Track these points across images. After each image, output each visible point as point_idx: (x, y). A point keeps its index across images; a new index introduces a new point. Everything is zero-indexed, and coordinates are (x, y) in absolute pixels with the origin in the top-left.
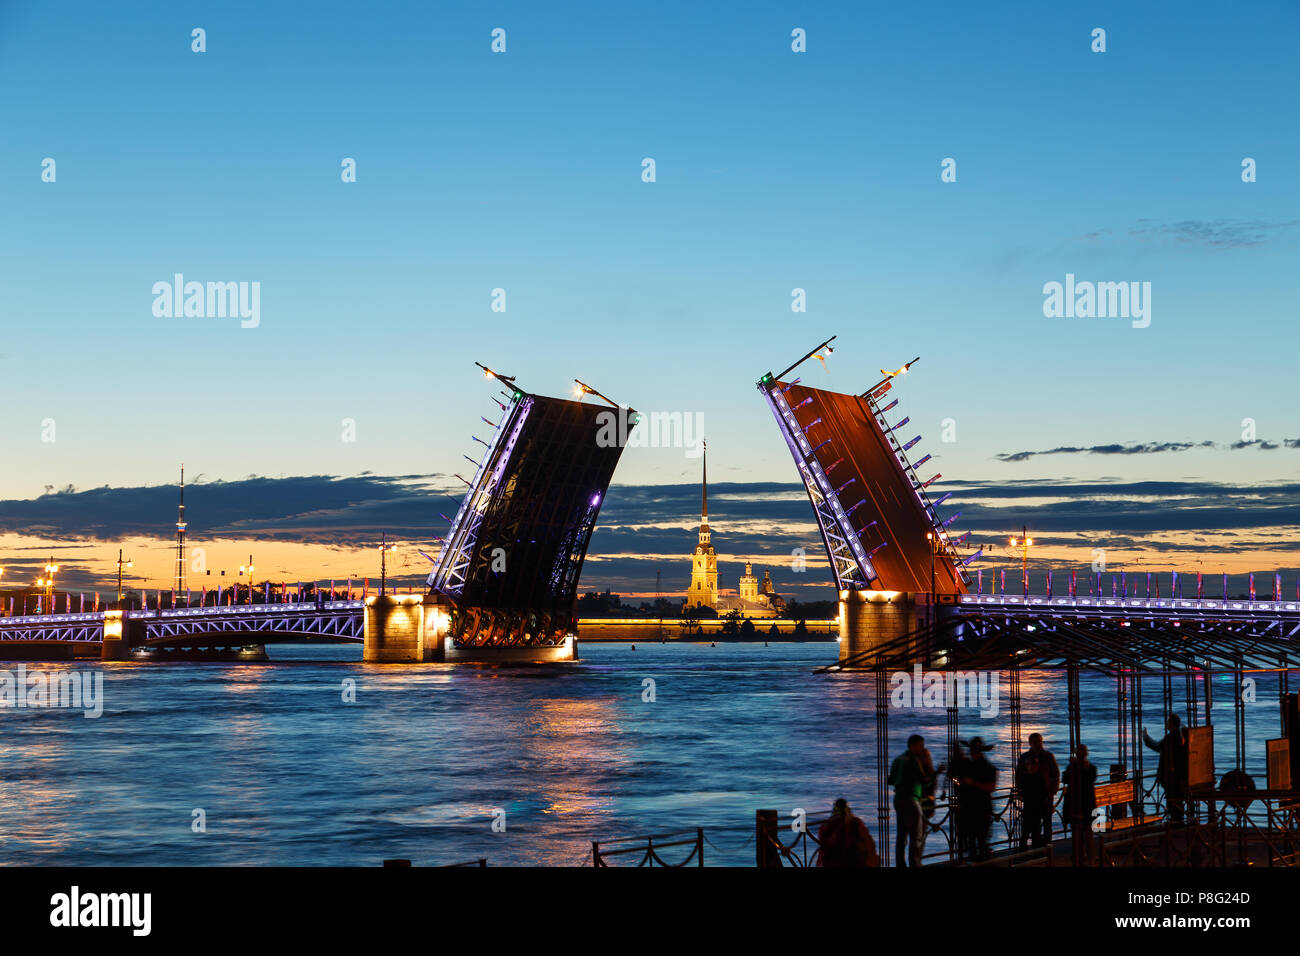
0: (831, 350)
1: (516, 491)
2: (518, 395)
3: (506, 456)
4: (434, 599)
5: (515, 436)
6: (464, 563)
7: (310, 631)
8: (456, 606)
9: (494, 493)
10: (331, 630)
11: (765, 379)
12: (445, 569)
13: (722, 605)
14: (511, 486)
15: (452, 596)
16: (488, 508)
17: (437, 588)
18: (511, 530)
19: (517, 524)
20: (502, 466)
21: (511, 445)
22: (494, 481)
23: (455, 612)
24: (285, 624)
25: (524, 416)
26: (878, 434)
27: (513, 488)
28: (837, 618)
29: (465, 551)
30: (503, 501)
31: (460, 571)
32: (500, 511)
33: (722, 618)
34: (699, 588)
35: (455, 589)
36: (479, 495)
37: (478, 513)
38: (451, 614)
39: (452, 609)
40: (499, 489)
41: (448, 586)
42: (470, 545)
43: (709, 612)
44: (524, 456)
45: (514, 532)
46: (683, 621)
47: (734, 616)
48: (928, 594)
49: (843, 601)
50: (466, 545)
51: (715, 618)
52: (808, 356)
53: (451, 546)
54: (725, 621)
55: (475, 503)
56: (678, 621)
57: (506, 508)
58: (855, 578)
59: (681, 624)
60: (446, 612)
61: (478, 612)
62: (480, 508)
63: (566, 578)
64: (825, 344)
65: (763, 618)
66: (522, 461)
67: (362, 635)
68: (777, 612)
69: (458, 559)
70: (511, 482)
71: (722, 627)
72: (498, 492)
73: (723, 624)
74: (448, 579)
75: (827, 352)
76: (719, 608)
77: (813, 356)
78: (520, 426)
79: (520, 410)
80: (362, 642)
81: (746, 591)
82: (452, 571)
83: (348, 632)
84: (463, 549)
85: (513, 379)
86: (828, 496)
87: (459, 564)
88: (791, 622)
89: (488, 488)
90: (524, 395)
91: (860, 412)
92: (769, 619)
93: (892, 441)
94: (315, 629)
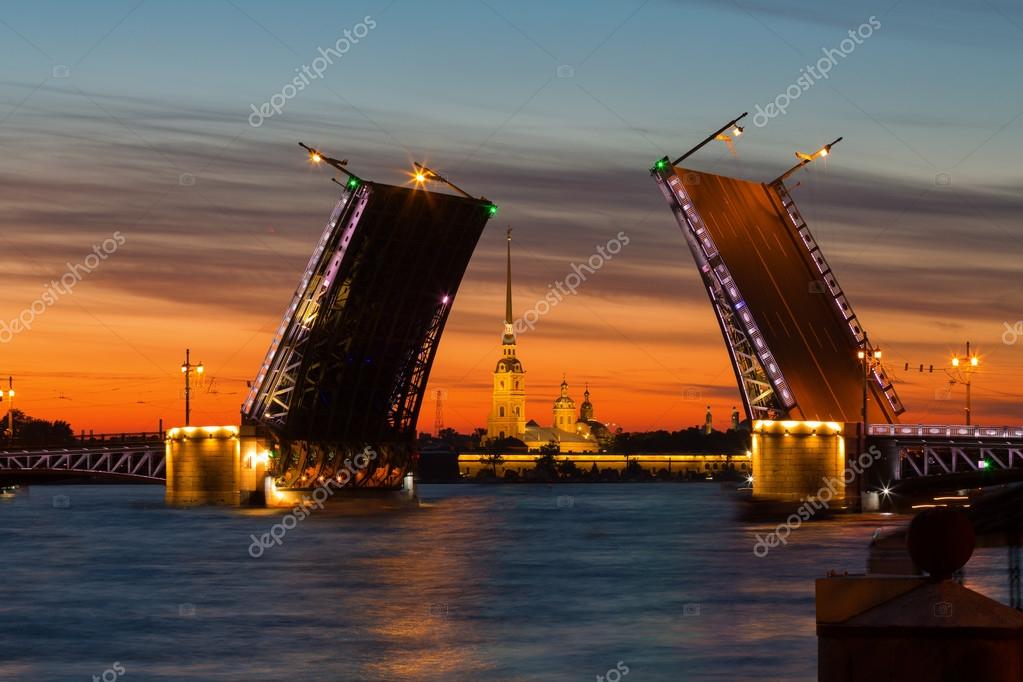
0: (741, 129)
1: (350, 300)
2: (353, 183)
3: (339, 257)
4: (252, 430)
5: (350, 233)
6: (287, 387)
7: (96, 469)
8: (278, 440)
9: (325, 301)
10: (123, 469)
11: (661, 165)
12: (264, 395)
13: (532, 437)
14: (344, 293)
15: (272, 427)
16: (317, 320)
17: (253, 417)
18: (343, 346)
19: (350, 340)
20: (333, 269)
21: (345, 244)
22: (324, 287)
23: (277, 447)
24: (65, 461)
25: (361, 208)
26: (791, 229)
27: (346, 296)
28: (749, 454)
29: (288, 372)
30: (334, 311)
31: (282, 397)
32: (330, 324)
33: (534, 452)
34: (502, 415)
35: (277, 418)
36: (304, 305)
37: (304, 327)
38: (272, 449)
39: (273, 443)
40: (330, 297)
41: (268, 415)
42: (295, 365)
43: (515, 445)
44: (360, 256)
45: (347, 349)
46: (486, 457)
47: (550, 451)
48: (859, 425)
49: (756, 432)
50: (289, 365)
51: (525, 452)
52: (713, 137)
53: (271, 367)
54: (538, 456)
55: (300, 314)
56: (478, 457)
57: (338, 320)
58: (768, 405)
59: (482, 461)
60: (266, 446)
61: (304, 446)
62: (307, 320)
63: (406, 406)
64: (733, 122)
65: (585, 453)
66: (356, 263)
67: (163, 473)
68: (600, 445)
69: (279, 383)
70: (343, 288)
71: (535, 464)
72: (329, 301)
73: (536, 461)
74: (268, 406)
75: (737, 132)
76: (528, 440)
77: (720, 137)
78: (355, 221)
79: (356, 201)
80: (164, 483)
81: (561, 418)
82: (273, 398)
83: (143, 470)
84: (285, 370)
85: (345, 163)
86: (738, 306)
87: (280, 388)
88: (622, 457)
89: (318, 295)
90: (362, 183)
91: (770, 204)
92: (591, 453)
93: (808, 239)
94: (103, 466)
